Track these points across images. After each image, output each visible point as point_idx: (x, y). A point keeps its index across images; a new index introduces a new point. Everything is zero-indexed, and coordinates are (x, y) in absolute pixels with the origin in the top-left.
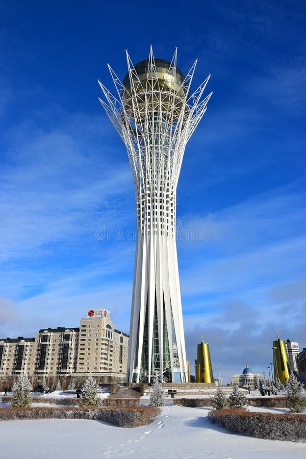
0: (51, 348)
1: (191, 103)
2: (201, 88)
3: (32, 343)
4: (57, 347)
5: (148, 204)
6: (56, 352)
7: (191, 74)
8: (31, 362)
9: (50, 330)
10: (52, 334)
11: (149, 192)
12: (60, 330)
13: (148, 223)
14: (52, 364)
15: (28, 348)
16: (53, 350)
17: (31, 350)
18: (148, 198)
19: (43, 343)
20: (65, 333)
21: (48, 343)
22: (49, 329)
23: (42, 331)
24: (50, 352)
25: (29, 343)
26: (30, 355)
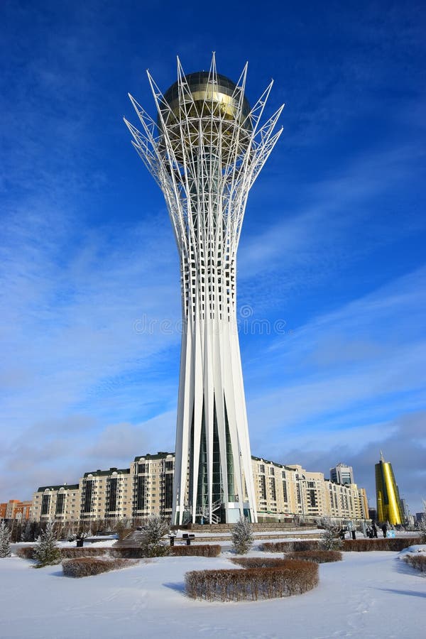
0: (150, 480)
1: (248, 125)
2: (261, 102)
3: (127, 476)
4: (159, 479)
5: (192, 278)
6: (158, 486)
7: (240, 85)
8: (127, 501)
9: (148, 457)
10: (151, 461)
11: (193, 261)
12: (162, 455)
13: (193, 304)
14: (154, 501)
15: (122, 482)
16: (154, 483)
17: (126, 485)
18: (192, 269)
19: (140, 475)
20: (167, 460)
21: (146, 474)
22: (148, 455)
23: (137, 459)
24: (150, 486)
25: (122, 476)
26: (126, 491)
